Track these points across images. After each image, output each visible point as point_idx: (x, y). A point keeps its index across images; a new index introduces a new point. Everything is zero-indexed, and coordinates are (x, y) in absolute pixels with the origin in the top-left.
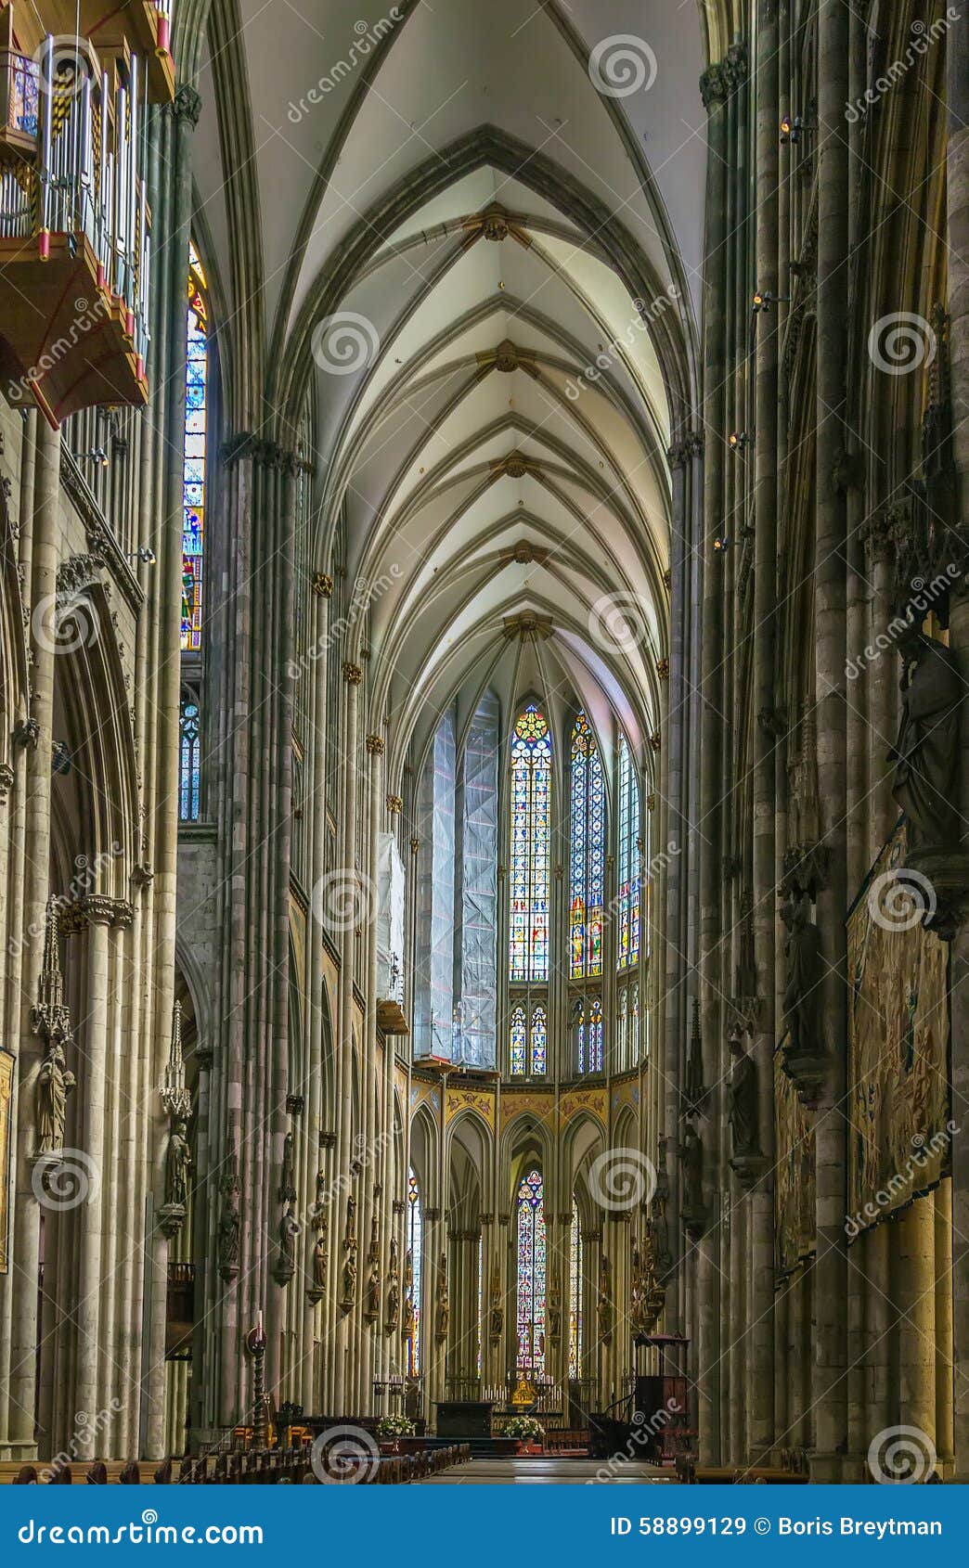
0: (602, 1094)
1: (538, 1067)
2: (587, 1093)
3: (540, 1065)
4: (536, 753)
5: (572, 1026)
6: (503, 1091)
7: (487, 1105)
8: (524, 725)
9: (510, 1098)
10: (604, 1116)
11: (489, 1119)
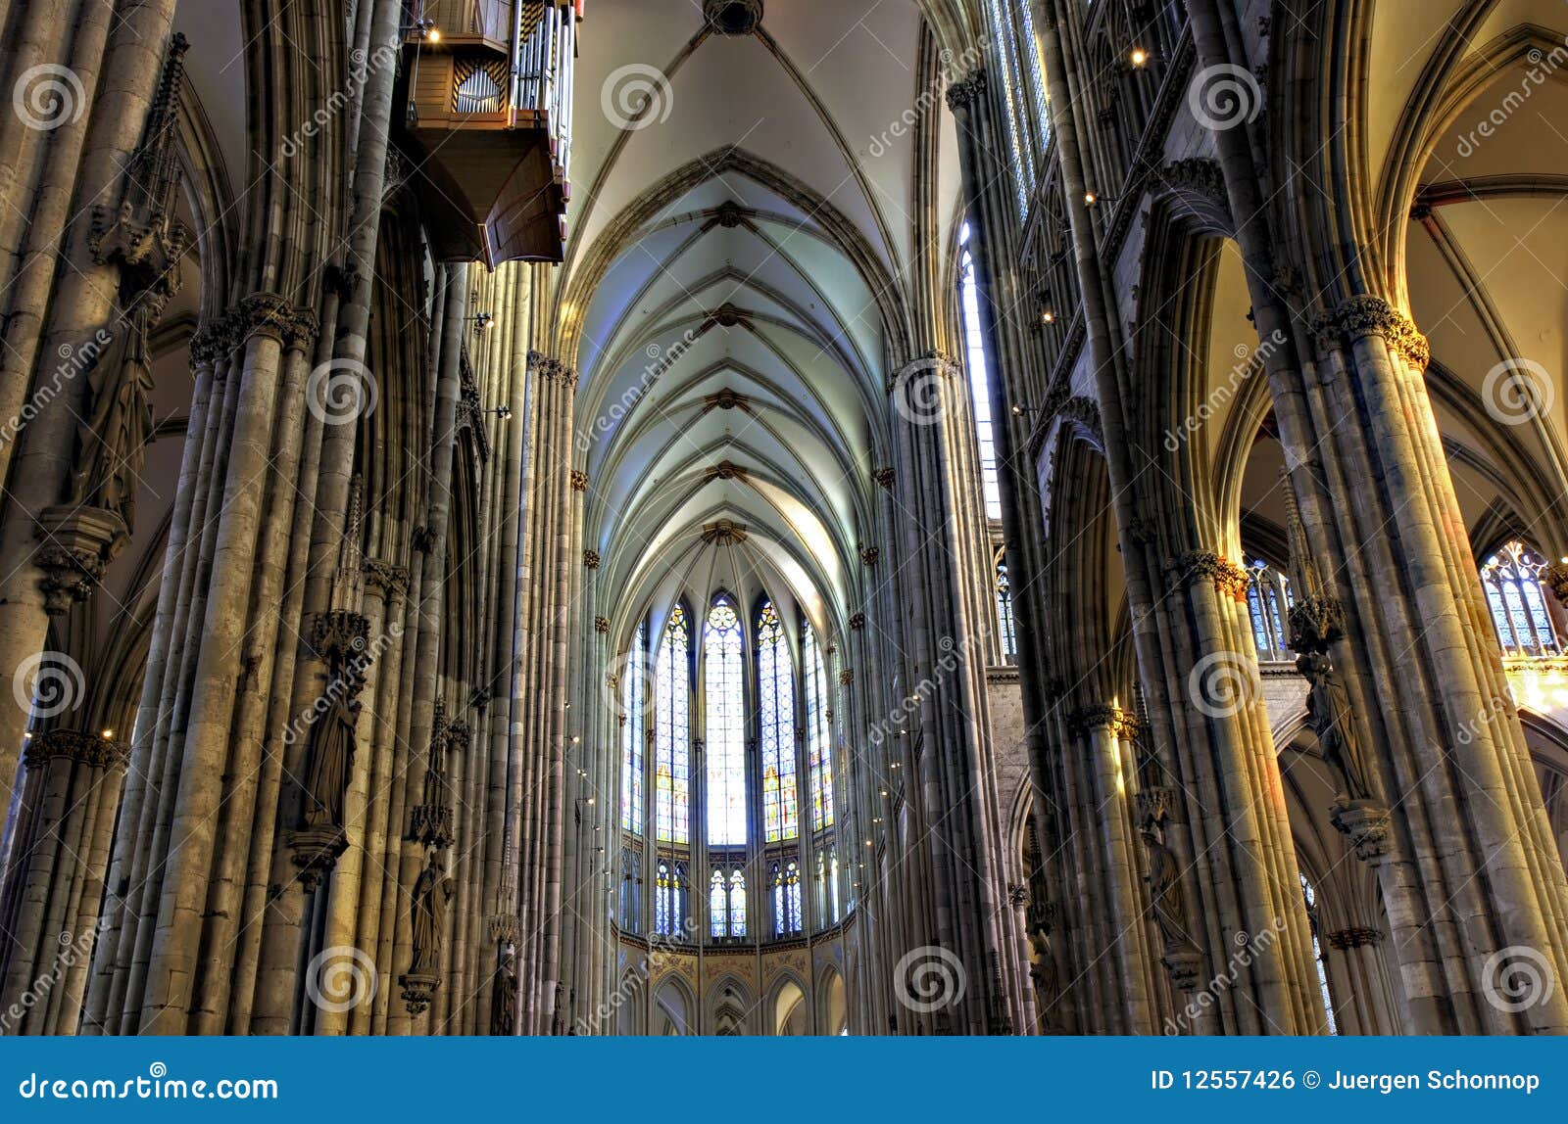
0: (801, 954)
1: (739, 928)
2: (788, 953)
3: (740, 927)
4: (727, 639)
5: (770, 889)
6: (706, 953)
7: (691, 967)
8: (716, 616)
9: (712, 960)
10: (807, 974)
11: (693, 982)
